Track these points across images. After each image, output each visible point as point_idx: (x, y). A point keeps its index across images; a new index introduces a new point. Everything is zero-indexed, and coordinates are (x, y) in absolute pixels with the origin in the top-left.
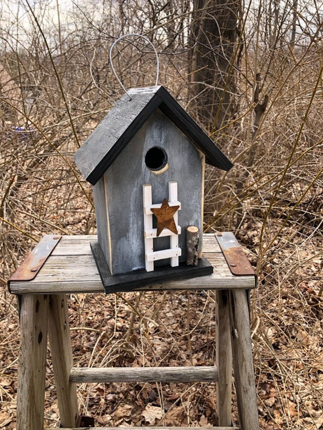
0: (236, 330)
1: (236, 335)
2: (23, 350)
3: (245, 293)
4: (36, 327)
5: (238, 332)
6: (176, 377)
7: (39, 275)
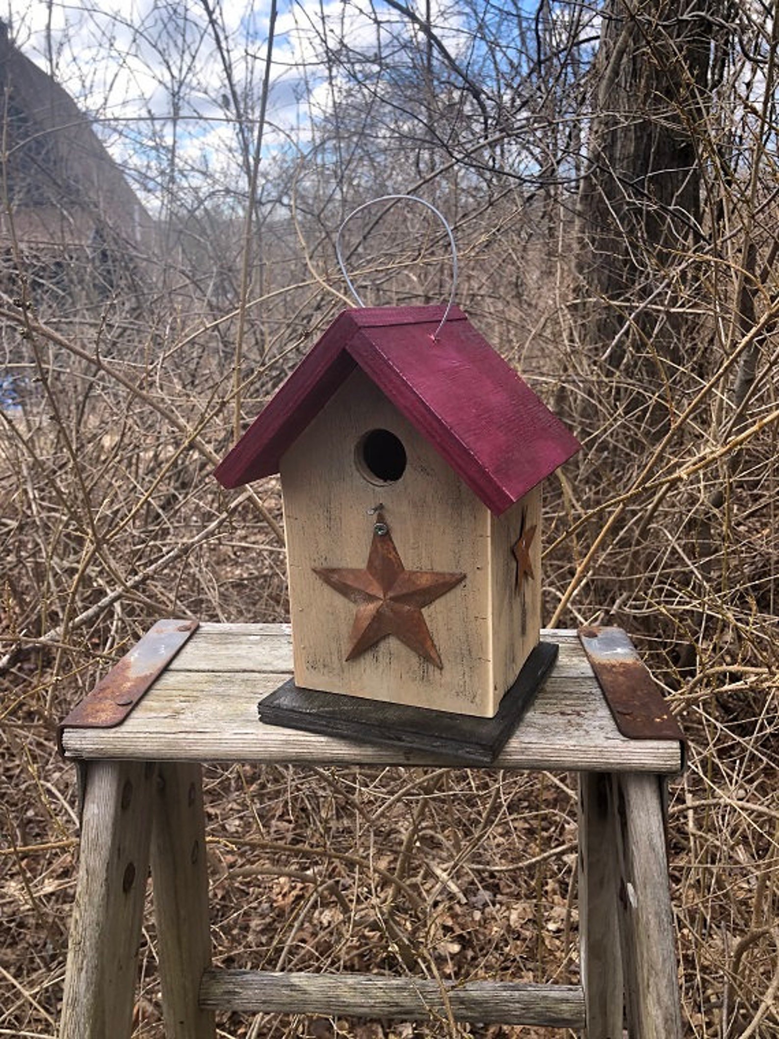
0: (630, 887)
1: (631, 899)
2: (82, 908)
3: (654, 787)
4: (119, 850)
5: (635, 891)
6: (471, 1009)
7: (135, 714)
